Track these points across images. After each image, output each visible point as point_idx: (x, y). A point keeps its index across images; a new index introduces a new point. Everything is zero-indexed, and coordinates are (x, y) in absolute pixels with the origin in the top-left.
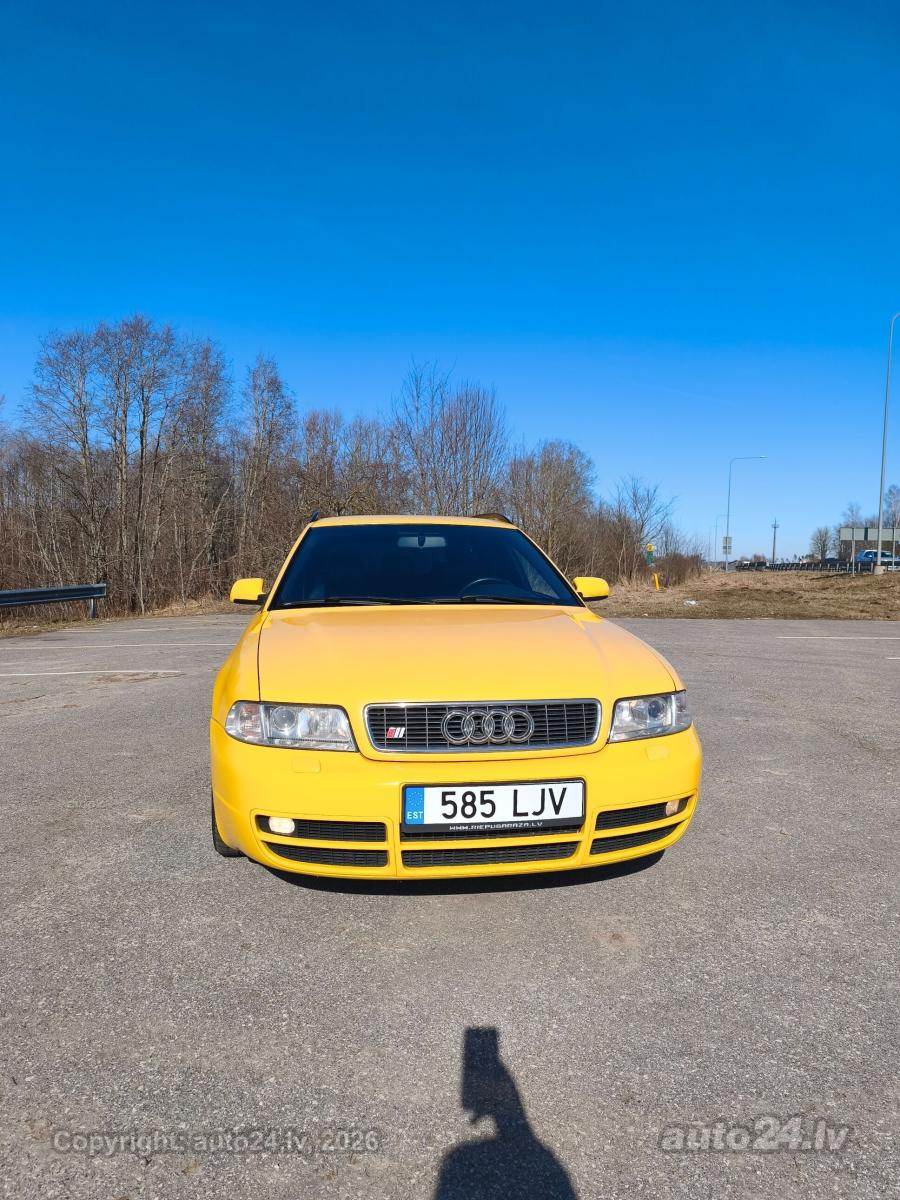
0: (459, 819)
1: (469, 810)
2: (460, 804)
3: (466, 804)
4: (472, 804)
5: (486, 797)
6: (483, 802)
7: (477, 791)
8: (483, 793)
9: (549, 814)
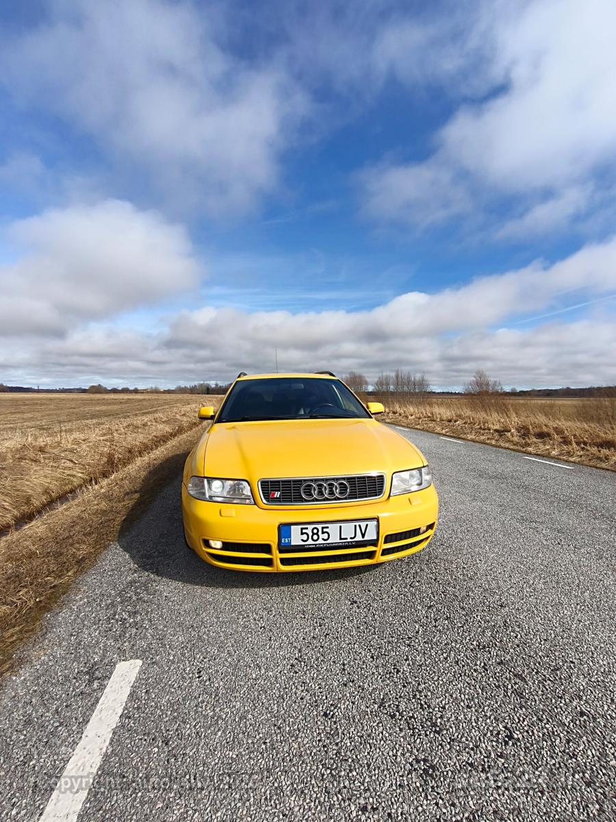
0: (310, 542)
1: (315, 537)
2: (310, 534)
3: (313, 534)
4: (317, 534)
5: (325, 530)
6: (323, 533)
7: (320, 527)
8: (323, 528)
9: (359, 538)
